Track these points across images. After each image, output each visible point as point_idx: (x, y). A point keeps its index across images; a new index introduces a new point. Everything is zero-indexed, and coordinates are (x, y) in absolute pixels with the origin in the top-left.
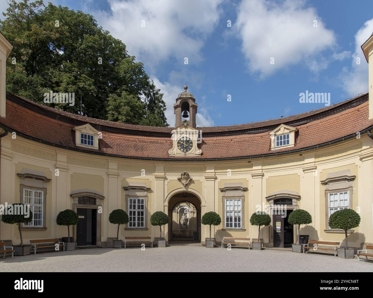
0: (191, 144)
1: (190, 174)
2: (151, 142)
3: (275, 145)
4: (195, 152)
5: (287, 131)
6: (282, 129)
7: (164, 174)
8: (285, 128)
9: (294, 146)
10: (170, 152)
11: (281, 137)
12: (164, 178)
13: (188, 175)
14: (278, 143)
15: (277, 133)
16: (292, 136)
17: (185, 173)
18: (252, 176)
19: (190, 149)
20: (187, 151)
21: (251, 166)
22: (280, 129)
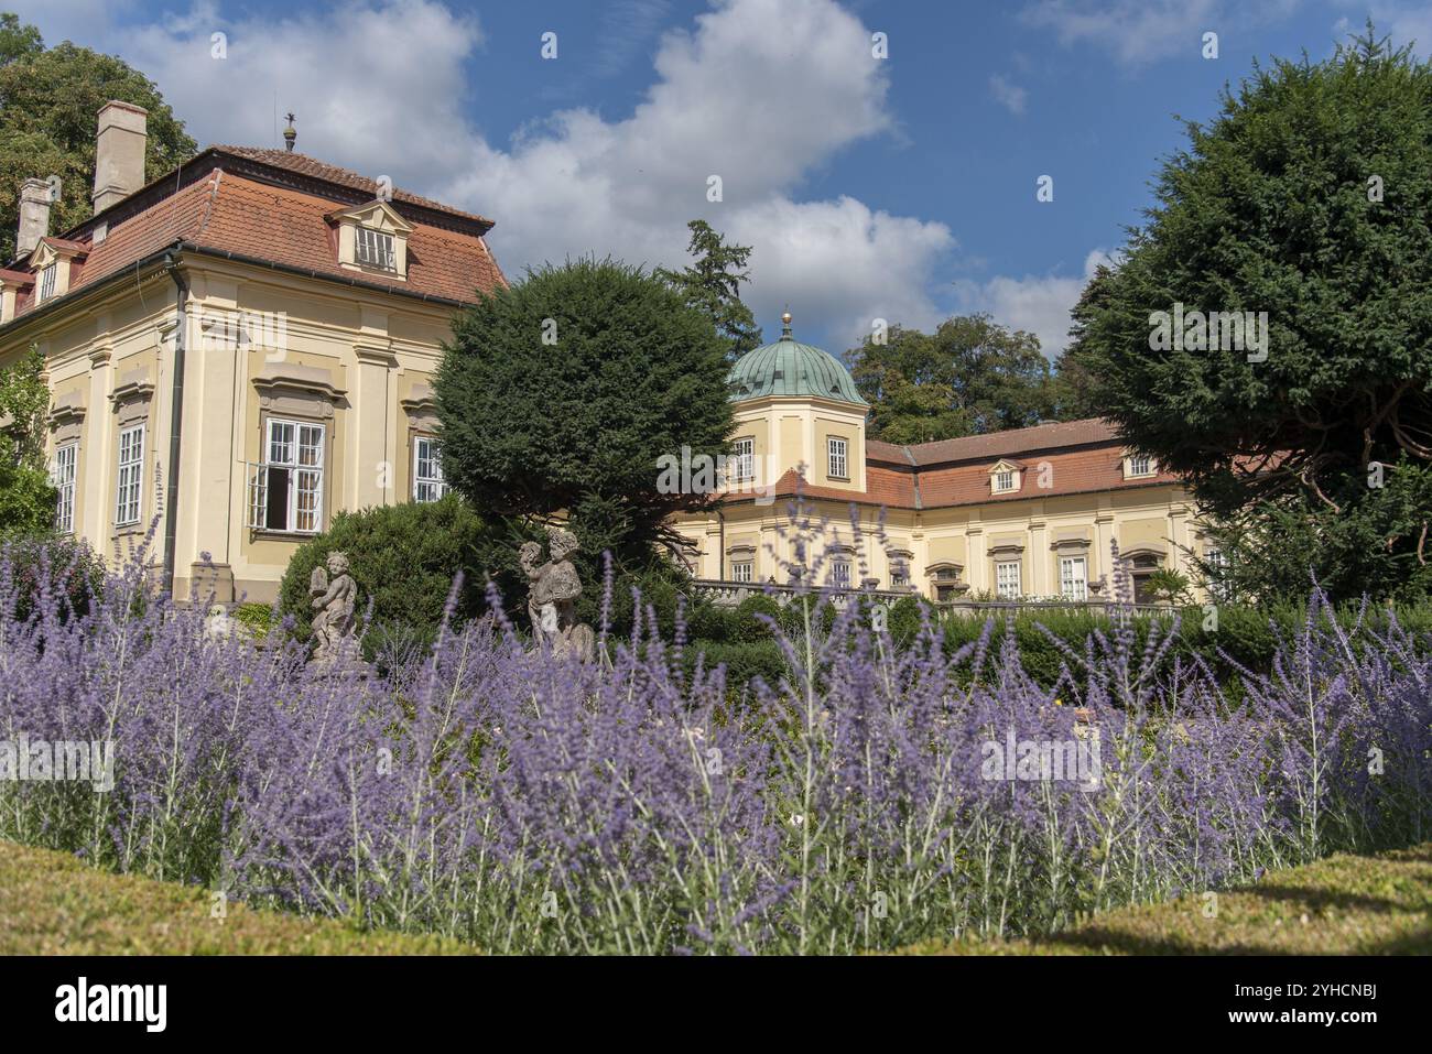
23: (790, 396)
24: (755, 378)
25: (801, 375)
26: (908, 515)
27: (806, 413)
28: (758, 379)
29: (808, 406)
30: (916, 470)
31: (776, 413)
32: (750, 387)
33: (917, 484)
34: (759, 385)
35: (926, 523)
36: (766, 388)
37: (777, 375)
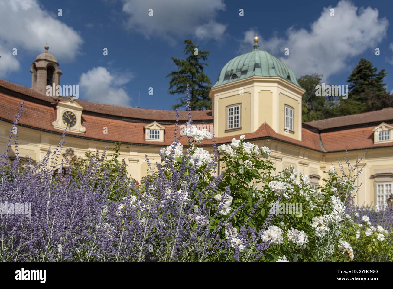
0: (75, 120)
1: (74, 150)
2: (32, 109)
3: (148, 138)
4: (78, 128)
5: (158, 128)
6: (155, 125)
7: (49, 146)
8: (157, 125)
9: (163, 141)
10: (54, 123)
11: (153, 131)
12: (49, 151)
13: (73, 151)
14: (151, 136)
15: (151, 128)
16: (161, 133)
17: (71, 149)
18: (129, 160)
19: (74, 125)
20: (71, 126)
21: (129, 151)
22: (153, 125)
23: (266, 77)
24: (241, 69)
25: (271, 66)
26: (319, 155)
27: (274, 88)
28: (244, 69)
29: (276, 85)
30: (320, 132)
31: (257, 88)
32: (239, 74)
33: (321, 139)
34: (244, 72)
35: (327, 160)
36: (249, 74)
37: (257, 66)
